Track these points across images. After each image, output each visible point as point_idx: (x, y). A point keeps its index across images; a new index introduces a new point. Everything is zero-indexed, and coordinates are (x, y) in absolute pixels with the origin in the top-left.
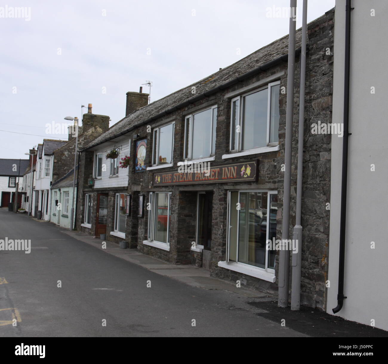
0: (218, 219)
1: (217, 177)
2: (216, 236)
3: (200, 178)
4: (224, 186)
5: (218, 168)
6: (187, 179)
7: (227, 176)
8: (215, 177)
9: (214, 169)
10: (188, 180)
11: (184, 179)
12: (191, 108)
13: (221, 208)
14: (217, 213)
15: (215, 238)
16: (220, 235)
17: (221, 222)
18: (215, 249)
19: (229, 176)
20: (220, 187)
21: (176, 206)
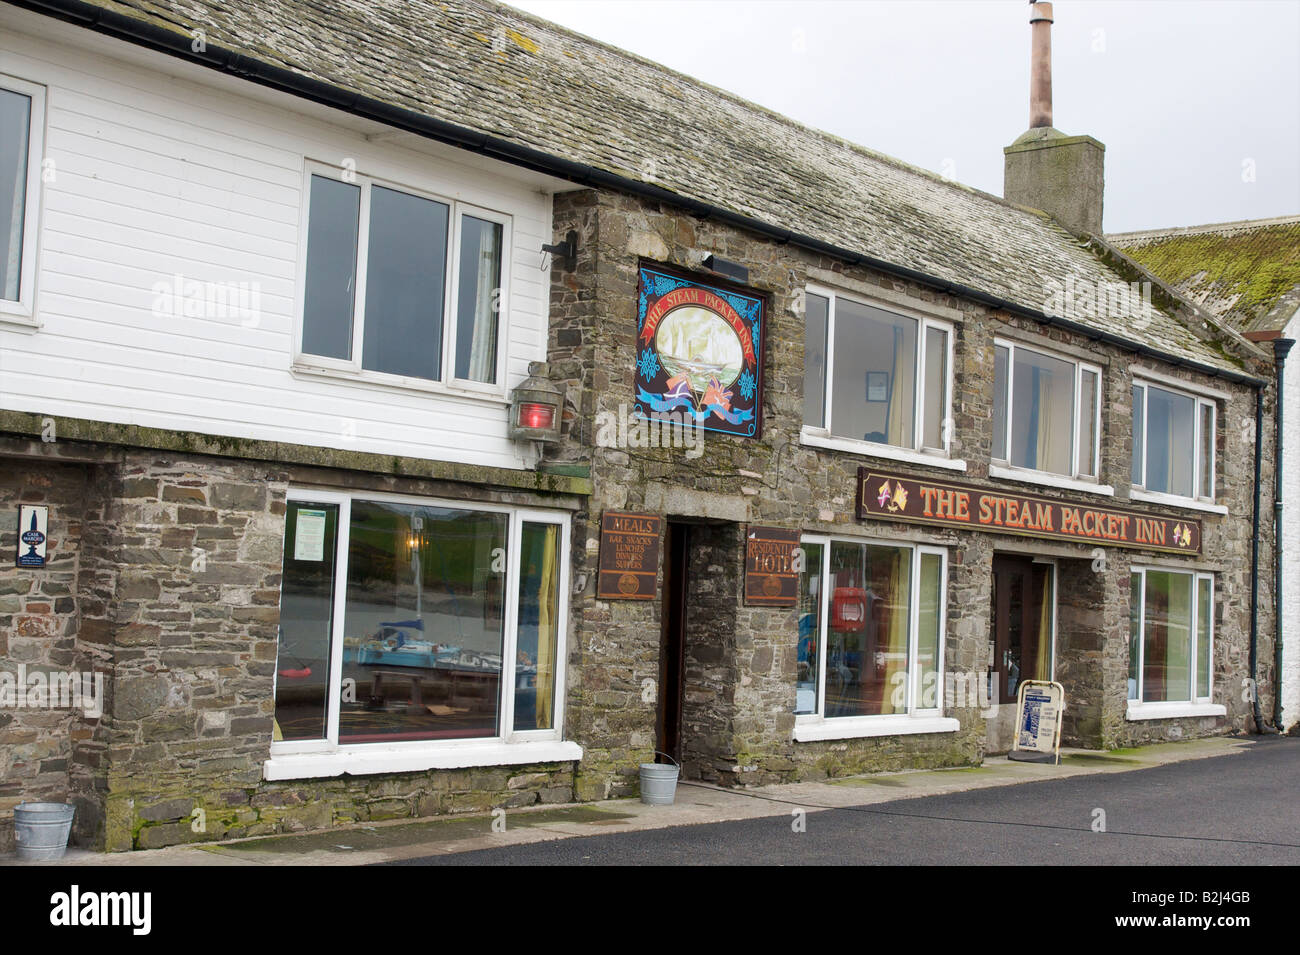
0: (1120, 624)
1: (1123, 535)
2: (1114, 660)
3: (1076, 527)
4: (1133, 556)
5: (1125, 515)
6: (1034, 523)
7: (1146, 536)
8: (1120, 533)
9: (1115, 516)
10: (1037, 524)
11: (1026, 521)
12: (1029, 331)
13: (1124, 600)
14: (1116, 610)
15: (1112, 665)
16: (1122, 656)
17: (1126, 629)
18: (1114, 687)
19: (1150, 537)
20: (1122, 555)
21: (979, 594)
